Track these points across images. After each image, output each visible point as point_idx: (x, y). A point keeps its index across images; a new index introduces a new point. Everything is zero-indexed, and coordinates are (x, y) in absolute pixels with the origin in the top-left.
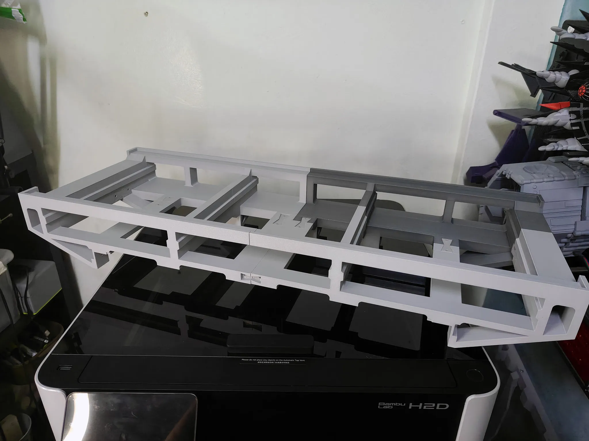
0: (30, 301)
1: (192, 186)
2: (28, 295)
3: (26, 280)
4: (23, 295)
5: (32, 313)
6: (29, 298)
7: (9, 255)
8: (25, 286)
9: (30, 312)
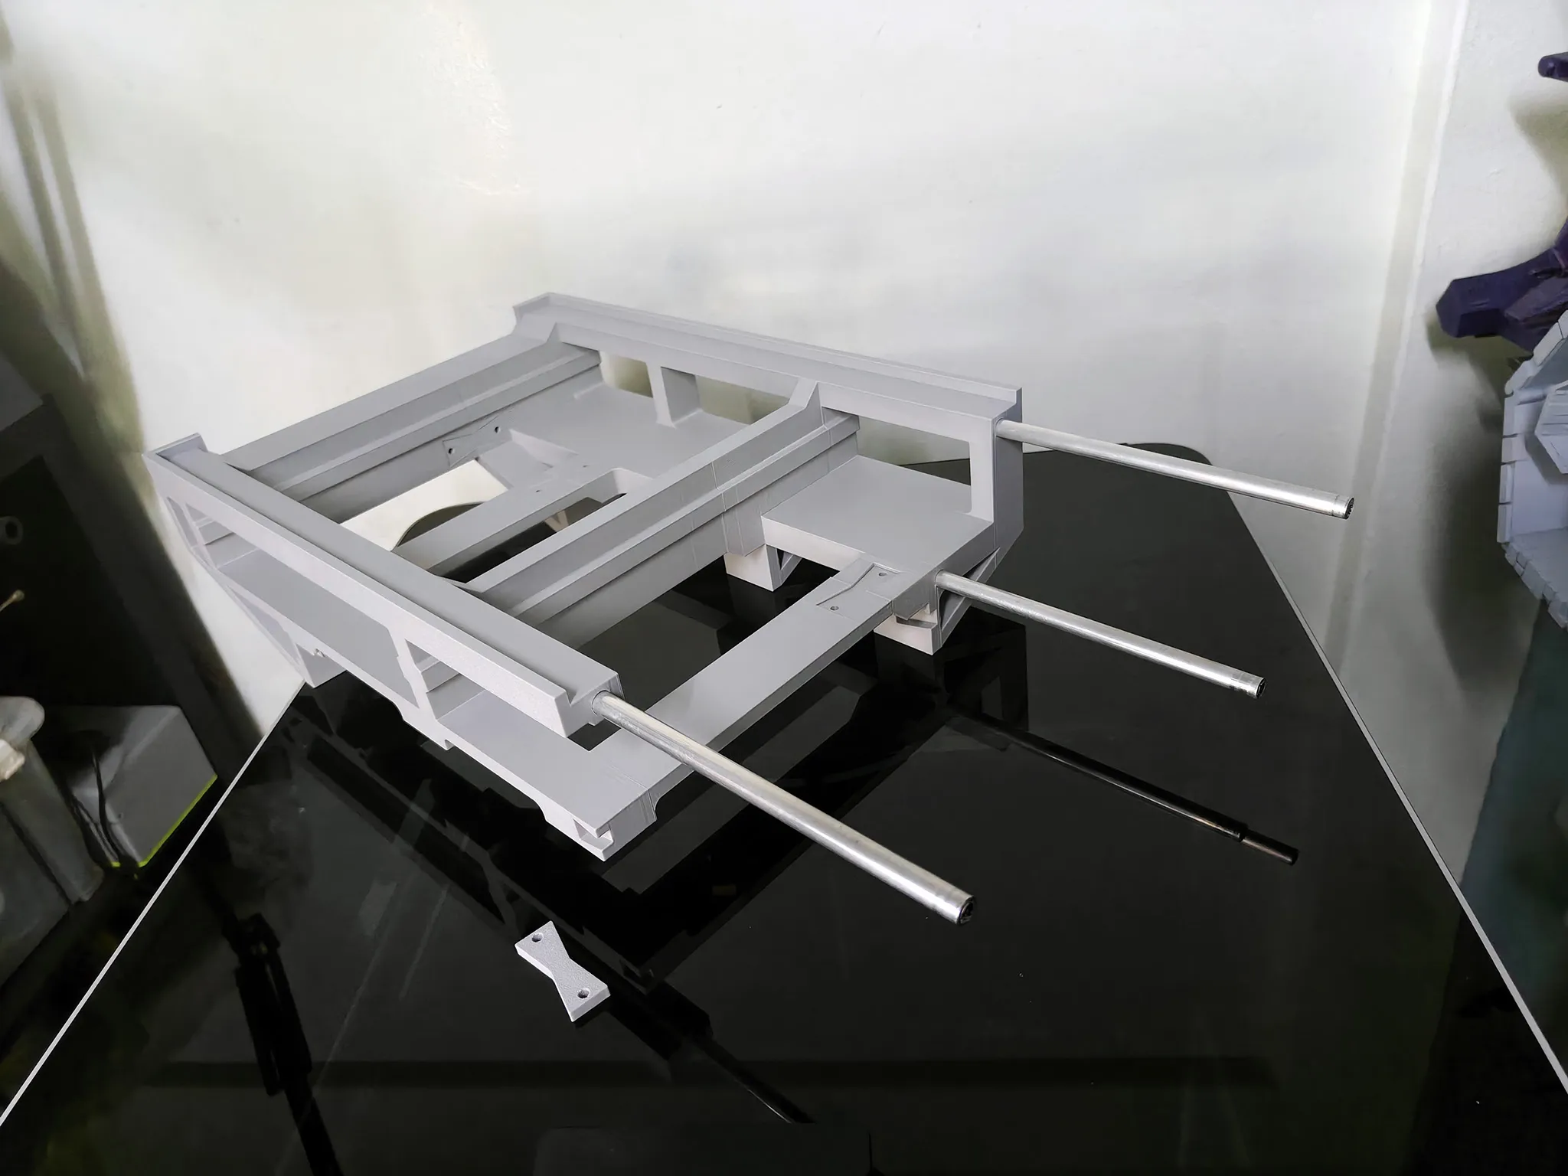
0: (119, 830)
1: (672, 424)
2: (111, 816)
3: (93, 778)
4: (96, 815)
5: (134, 862)
6: (115, 824)
7: (30, 714)
8: (95, 793)
9: (126, 860)
